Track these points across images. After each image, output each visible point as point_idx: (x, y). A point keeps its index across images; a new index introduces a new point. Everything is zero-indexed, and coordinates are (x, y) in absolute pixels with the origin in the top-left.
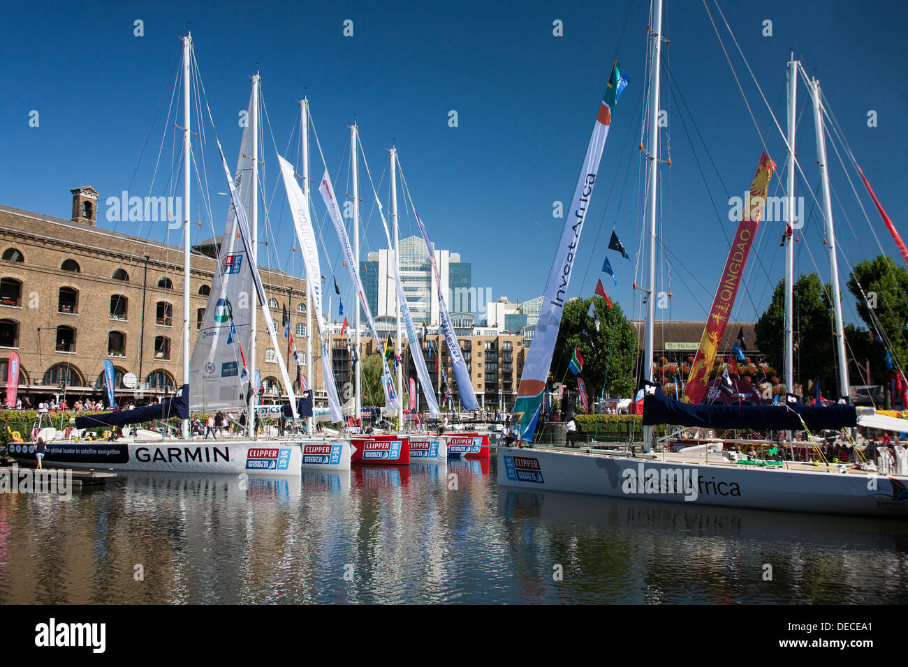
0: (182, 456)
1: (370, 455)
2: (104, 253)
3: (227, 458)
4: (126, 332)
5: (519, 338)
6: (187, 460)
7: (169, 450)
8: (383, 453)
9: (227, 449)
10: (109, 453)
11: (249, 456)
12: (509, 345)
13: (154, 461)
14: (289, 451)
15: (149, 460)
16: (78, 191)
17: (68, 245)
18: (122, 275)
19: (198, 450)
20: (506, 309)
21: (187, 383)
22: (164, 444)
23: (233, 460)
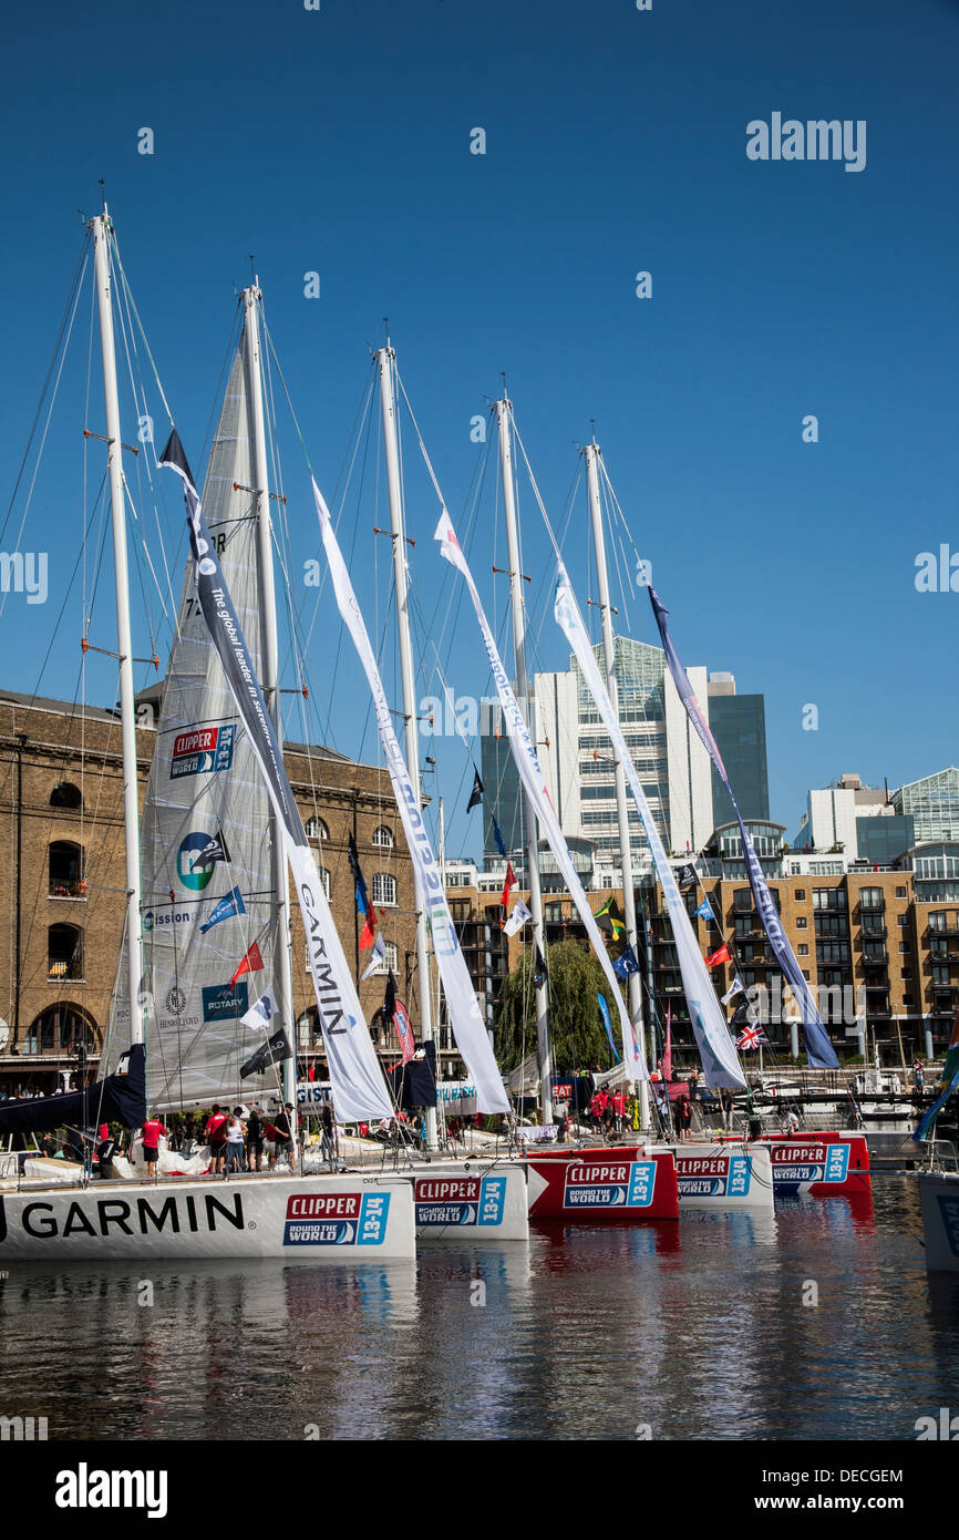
0: (133, 1221)
1: (581, 1197)
3: (238, 1221)
5: (901, 877)
6: (144, 1230)
7: (102, 1205)
8: (614, 1191)
9: (237, 1198)
11: (289, 1215)
13: (66, 1234)
14: (386, 1197)
15: (54, 1232)
19: (170, 1204)
20: (857, 802)
21: (140, 1042)
22: (89, 1191)
23: (252, 1225)
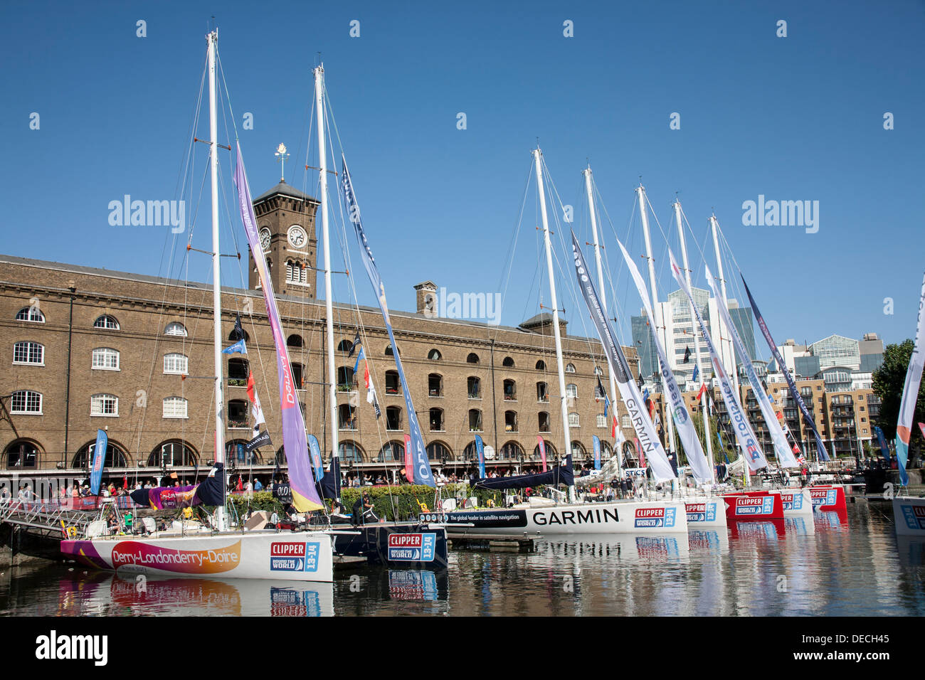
0: (576, 519)
1: (742, 511)
2: (458, 340)
3: (616, 519)
4: (481, 409)
5: (819, 382)
6: (580, 522)
7: (563, 513)
8: (756, 508)
9: (616, 510)
10: (508, 518)
11: (636, 516)
12: (808, 389)
13: (550, 524)
14: (674, 509)
15: (546, 523)
16: (421, 286)
17: (432, 337)
18: (473, 359)
19: (590, 512)
20: (794, 351)
21: (570, 453)
22: (557, 508)
23: (622, 520)
